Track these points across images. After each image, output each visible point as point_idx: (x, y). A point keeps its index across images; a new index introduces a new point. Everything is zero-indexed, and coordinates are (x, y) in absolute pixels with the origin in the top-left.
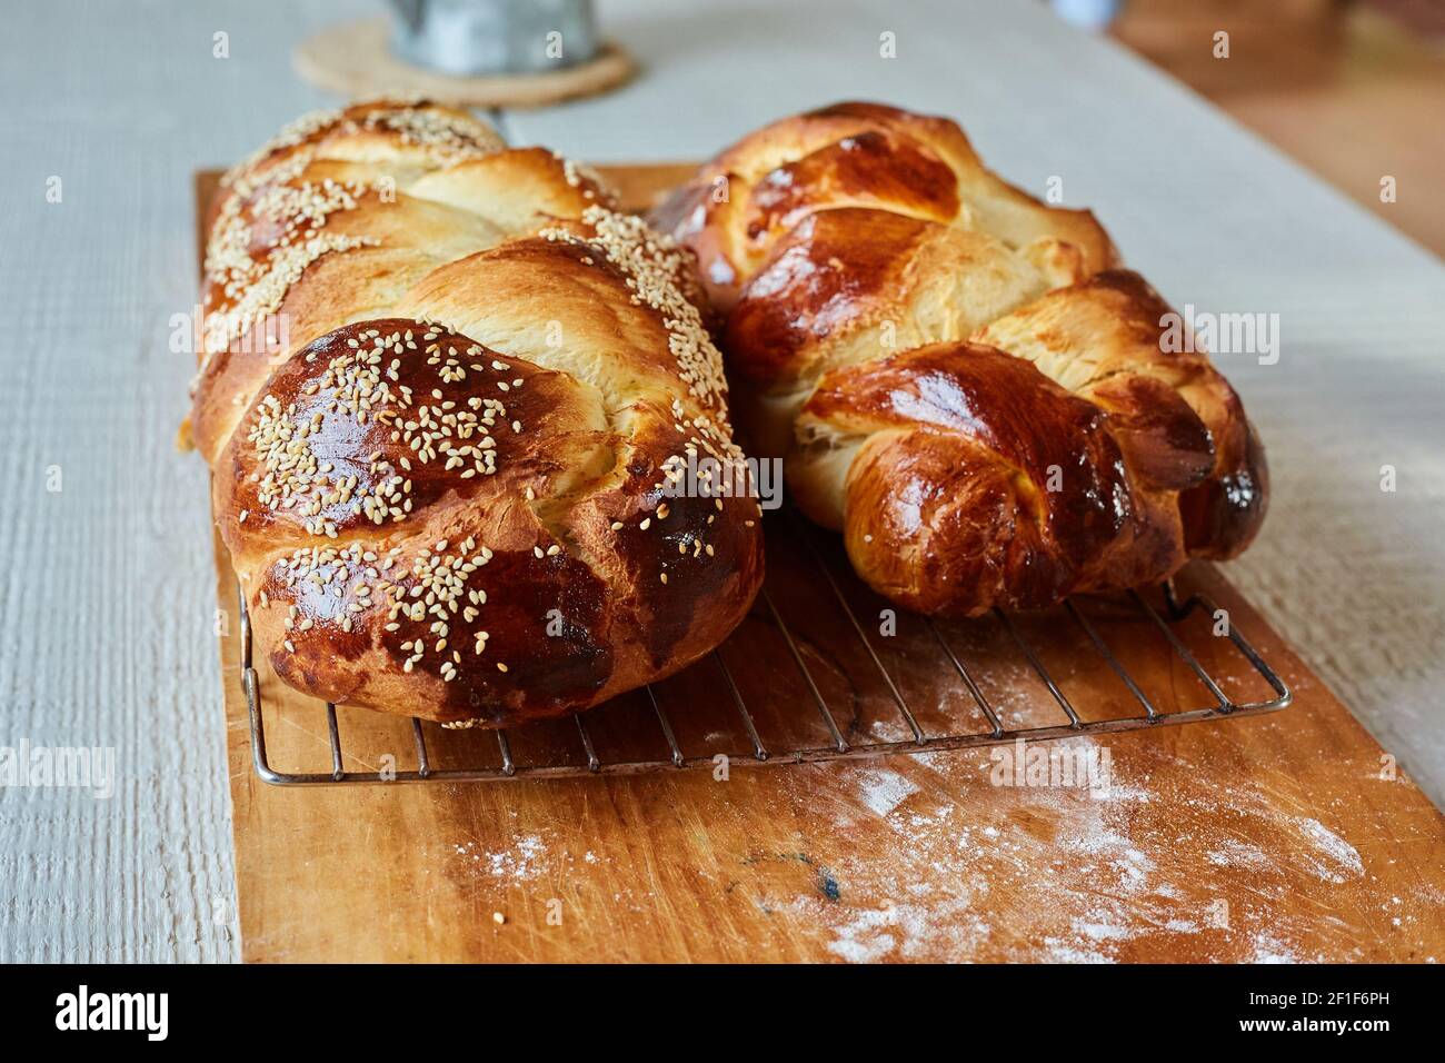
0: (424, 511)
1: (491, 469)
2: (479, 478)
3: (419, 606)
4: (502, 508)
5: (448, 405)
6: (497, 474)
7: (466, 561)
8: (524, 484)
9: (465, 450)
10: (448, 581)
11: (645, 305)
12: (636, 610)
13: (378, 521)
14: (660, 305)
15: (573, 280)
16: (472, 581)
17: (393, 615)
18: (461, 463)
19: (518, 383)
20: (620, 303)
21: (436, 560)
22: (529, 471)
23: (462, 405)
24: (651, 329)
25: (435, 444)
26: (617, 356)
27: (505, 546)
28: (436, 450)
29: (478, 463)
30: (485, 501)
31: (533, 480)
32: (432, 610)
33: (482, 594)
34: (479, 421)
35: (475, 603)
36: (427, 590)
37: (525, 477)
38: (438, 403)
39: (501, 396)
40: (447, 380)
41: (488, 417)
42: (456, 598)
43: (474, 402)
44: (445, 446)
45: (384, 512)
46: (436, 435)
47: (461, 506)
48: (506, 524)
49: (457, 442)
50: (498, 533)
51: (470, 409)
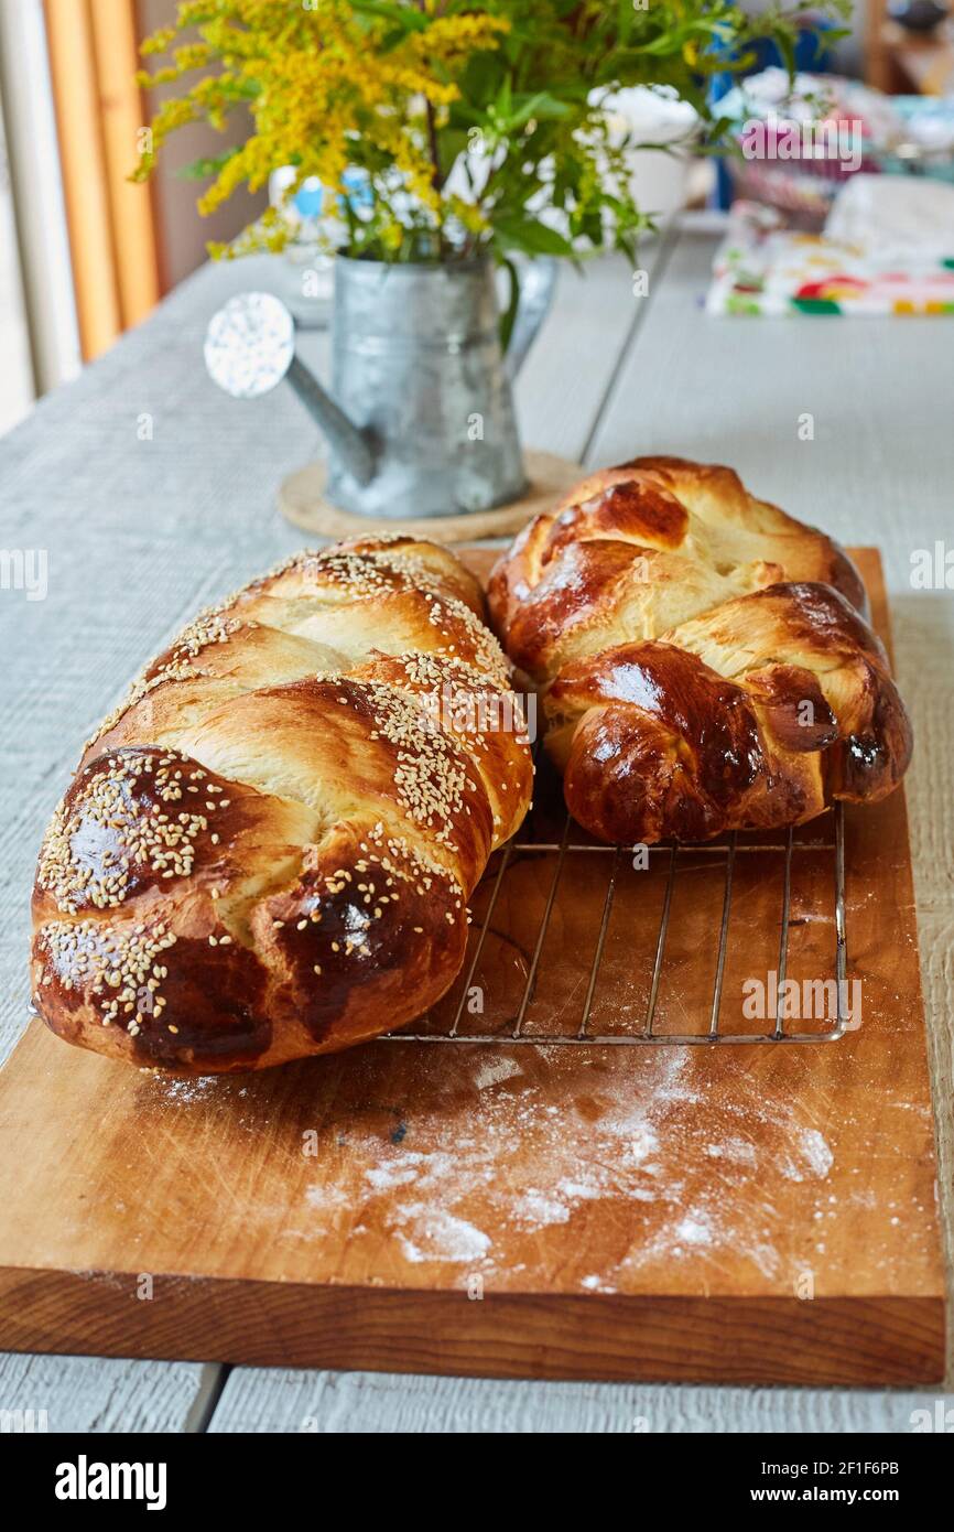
0: (132, 900)
1: (187, 871)
2: (177, 878)
3: (116, 974)
4: (191, 904)
5: (163, 818)
6: (192, 876)
7: (156, 943)
8: (210, 886)
9: (170, 855)
10: (139, 958)
11: (384, 740)
12: (294, 994)
13: (101, 906)
14: (400, 739)
15: (320, 716)
16: (157, 960)
17: (98, 980)
18: (165, 865)
19: (224, 803)
20: (359, 737)
21: (134, 940)
22: (218, 875)
23: (173, 819)
24: (381, 760)
25: (148, 849)
26: (336, 782)
27: (188, 933)
28: (148, 853)
29: (177, 866)
30: (177, 895)
31: (218, 882)
32: (125, 979)
33: (164, 970)
34: (184, 834)
35: (158, 976)
36: (123, 963)
37: (213, 880)
38: (156, 816)
39: (207, 814)
40: (166, 798)
41: (192, 831)
42: (144, 972)
43: (183, 817)
44: (155, 851)
45: (105, 898)
46: (150, 842)
47: (160, 899)
48: (193, 916)
49: (165, 848)
50: (185, 924)
51: (180, 823)
